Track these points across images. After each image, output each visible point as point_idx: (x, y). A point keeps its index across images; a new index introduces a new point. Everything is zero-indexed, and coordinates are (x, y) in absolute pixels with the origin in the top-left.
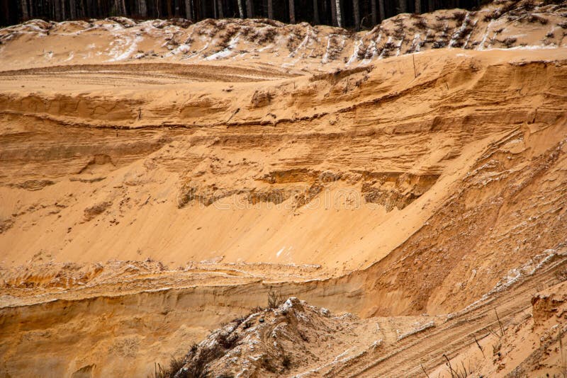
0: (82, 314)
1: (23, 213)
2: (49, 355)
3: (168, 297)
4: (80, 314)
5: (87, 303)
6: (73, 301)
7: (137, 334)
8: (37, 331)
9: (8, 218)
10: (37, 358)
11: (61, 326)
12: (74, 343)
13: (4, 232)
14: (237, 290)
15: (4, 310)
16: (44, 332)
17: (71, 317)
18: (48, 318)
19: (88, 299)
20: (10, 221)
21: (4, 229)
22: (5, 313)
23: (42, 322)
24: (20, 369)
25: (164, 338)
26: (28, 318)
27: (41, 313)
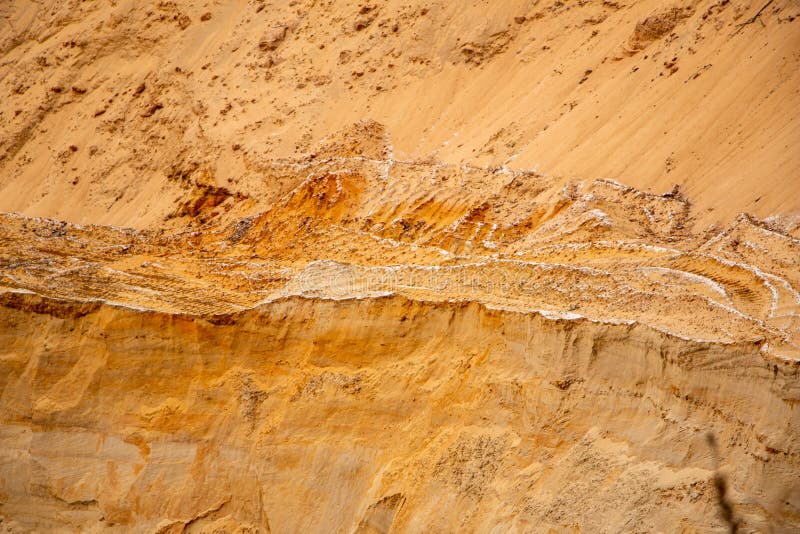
0: (439, 340)
1: (538, 16)
2: (348, 441)
3: (575, 341)
4: (434, 341)
5: (448, 314)
6: (423, 304)
7: (508, 429)
8: (337, 370)
9: (504, 27)
10: (320, 444)
11: (391, 365)
12: (403, 418)
13: (484, 63)
14: (709, 356)
15: (291, 303)
16: (351, 374)
17: (415, 345)
18: (367, 340)
19: (451, 304)
20: (504, 33)
21: (486, 55)
22: (291, 313)
23: (356, 350)
24: (282, 469)
25: (550, 457)
26: (329, 333)
27: (355, 323)
